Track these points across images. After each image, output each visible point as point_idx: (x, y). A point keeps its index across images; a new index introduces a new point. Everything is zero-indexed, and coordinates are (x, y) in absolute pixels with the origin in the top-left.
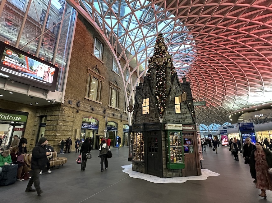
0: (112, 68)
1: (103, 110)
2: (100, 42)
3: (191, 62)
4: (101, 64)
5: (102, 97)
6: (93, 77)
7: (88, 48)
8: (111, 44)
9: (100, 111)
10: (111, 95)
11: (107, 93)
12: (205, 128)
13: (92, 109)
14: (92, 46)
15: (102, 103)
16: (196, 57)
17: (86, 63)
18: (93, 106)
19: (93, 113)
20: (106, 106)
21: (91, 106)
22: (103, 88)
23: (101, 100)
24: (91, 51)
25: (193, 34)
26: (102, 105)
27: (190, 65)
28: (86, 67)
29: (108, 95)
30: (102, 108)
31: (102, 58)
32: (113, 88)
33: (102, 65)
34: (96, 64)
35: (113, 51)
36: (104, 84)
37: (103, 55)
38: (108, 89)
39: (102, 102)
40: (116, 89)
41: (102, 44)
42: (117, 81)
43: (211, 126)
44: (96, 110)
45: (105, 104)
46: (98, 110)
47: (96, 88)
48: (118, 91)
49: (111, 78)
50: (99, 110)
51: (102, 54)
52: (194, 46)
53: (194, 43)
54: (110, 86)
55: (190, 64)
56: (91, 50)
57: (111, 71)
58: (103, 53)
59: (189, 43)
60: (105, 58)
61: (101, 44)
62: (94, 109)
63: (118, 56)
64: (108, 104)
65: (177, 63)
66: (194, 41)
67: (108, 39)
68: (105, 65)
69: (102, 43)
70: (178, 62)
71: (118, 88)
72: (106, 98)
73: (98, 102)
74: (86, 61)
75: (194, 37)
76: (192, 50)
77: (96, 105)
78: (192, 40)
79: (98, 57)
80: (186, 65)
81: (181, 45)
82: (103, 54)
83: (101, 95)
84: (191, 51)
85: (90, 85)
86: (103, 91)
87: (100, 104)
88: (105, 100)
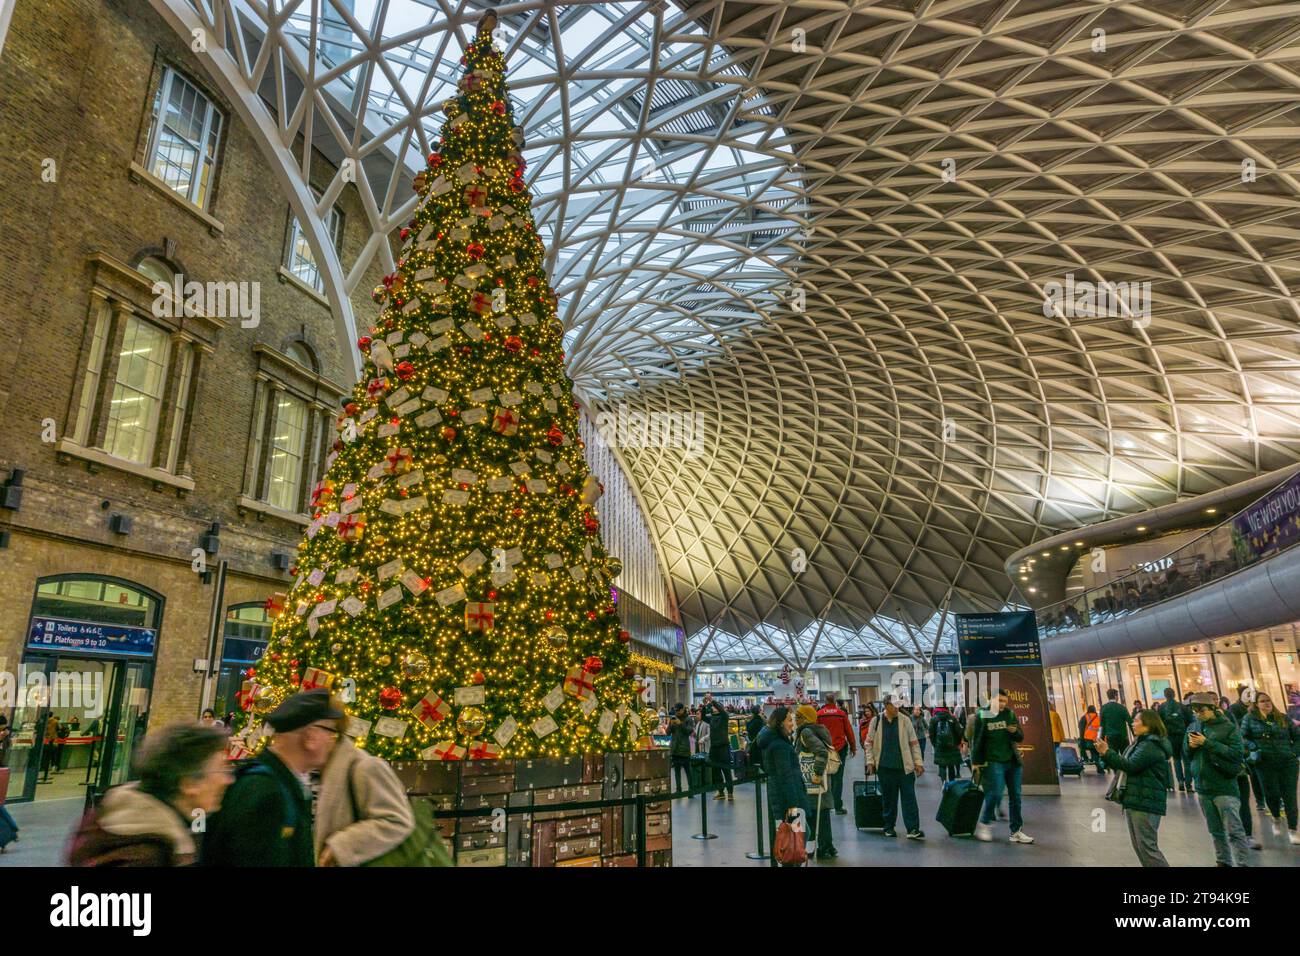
0: (284, 259)
1: (203, 529)
2: (206, 91)
3: (781, 245)
4: (204, 230)
5: (198, 443)
6: (135, 314)
7: (107, 129)
8: (275, 112)
9: (174, 534)
10: (269, 430)
11: (237, 416)
12: (778, 644)
13: (117, 525)
14: (135, 118)
15: (190, 485)
16: (806, 222)
17: (89, 226)
18: (119, 508)
19: (123, 551)
20: (224, 506)
21: (105, 505)
22: (211, 385)
23: (187, 466)
24: (126, 149)
25: (768, 92)
26: (191, 500)
27: (780, 265)
28: (85, 248)
29: (244, 428)
30: (193, 514)
31: (214, 197)
32: (280, 385)
33: (208, 240)
34: (165, 233)
35: (284, 156)
36: (220, 358)
37: (216, 178)
38: (242, 394)
39: (195, 478)
40: (308, 392)
41: (219, 104)
42: (318, 341)
43: (809, 634)
44: (147, 529)
45: (219, 489)
46: (159, 531)
47: (153, 382)
48: (319, 405)
49: (272, 324)
50: (172, 528)
51: (213, 167)
52: (786, 161)
53: (780, 142)
54: (263, 376)
55: (777, 258)
56: (131, 145)
57: (272, 278)
58: (220, 162)
59: (754, 139)
60: (232, 196)
61: (210, 108)
62: (130, 523)
63: (318, 188)
64: (243, 488)
65: (704, 250)
66: (779, 133)
67: (249, 85)
68: (232, 236)
69: (213, 99)
70: (710, 239)
71: (316, 386)
72: (229, 451)
73: (164, 474)
74: (89, 211)
75: (777, 109)
76: (775, 182)
77: (149, 494)
78: (770, 123)
79: (182, 188)
80: (754, 262)
81: (711, 147)
82: (219, 169)
83: (186, 430)
84: (772, 188)
85: (109, 365)
86: (206, 407)
87: (179, 490)
88: (214, 467)
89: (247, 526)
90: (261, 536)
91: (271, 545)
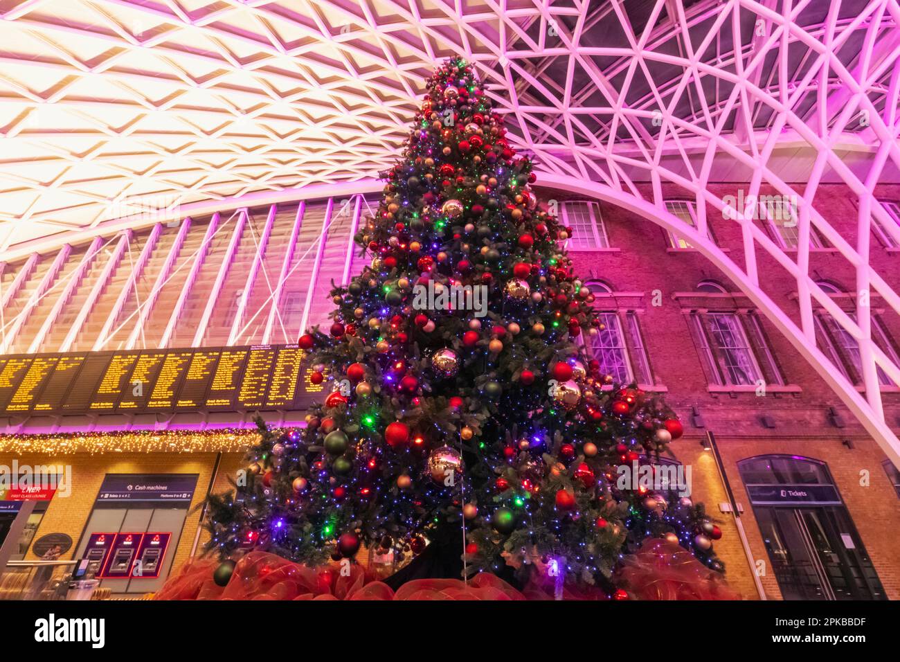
2: (582, 200)
5: (659, 364)
20: (698, 395)
22: (652, 329)
31: (609, 239)
33: (614, 260)
36: (651, 313)
37: (606, 230)
39: (666, 384)
41: (591, 200)
45: (688, 386)
51: (603, 227)
58: (605, 223)
60: (617, 235)
61: (590, 203)
72: (684, 361)
83: (648, 358)
86: (654, 341)
88: (678, 373)
89: (724, 404)
90: (740, 407)
91: (754, 413)
